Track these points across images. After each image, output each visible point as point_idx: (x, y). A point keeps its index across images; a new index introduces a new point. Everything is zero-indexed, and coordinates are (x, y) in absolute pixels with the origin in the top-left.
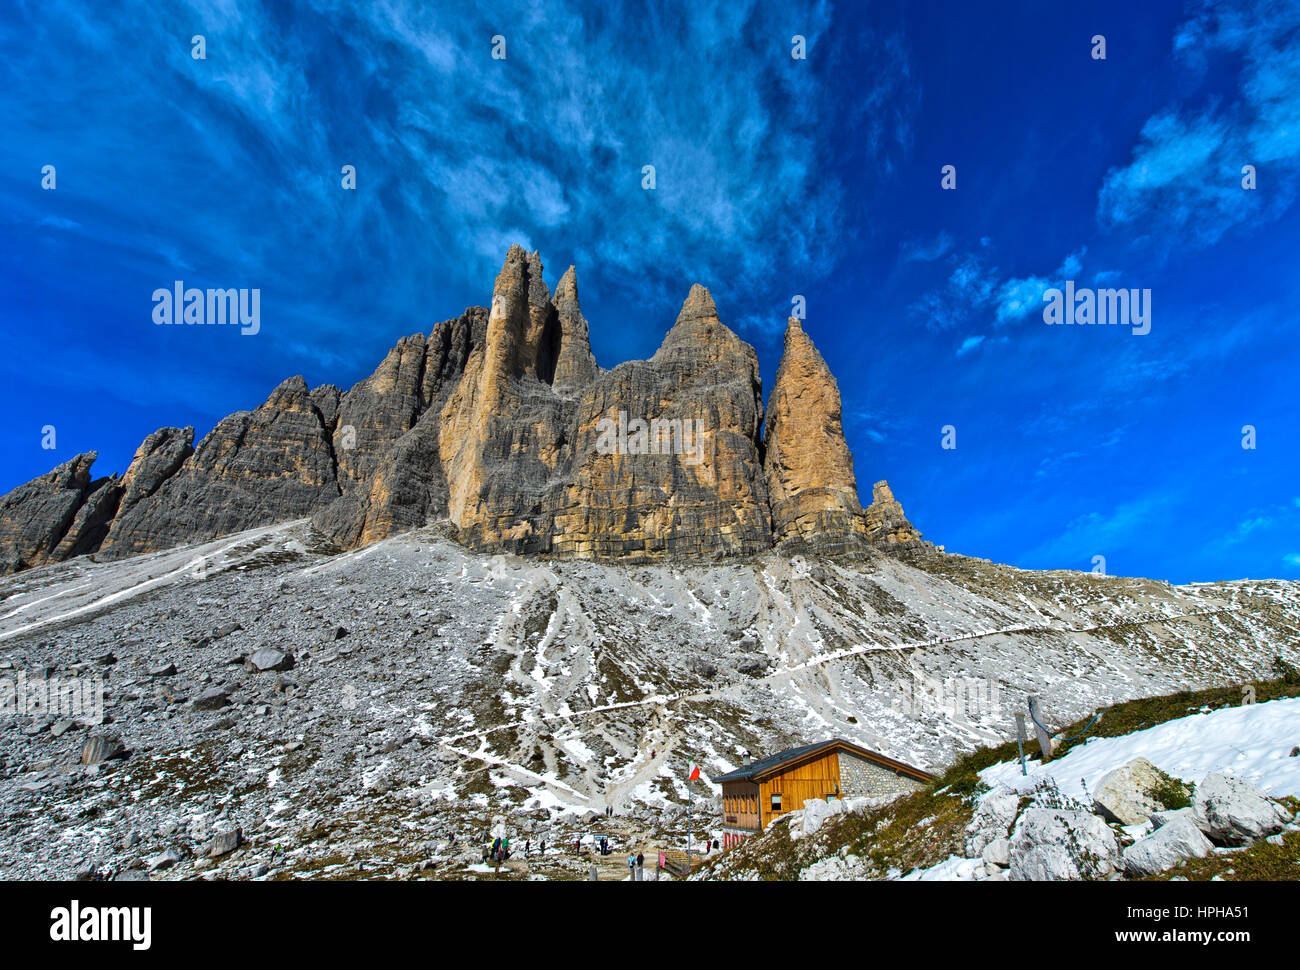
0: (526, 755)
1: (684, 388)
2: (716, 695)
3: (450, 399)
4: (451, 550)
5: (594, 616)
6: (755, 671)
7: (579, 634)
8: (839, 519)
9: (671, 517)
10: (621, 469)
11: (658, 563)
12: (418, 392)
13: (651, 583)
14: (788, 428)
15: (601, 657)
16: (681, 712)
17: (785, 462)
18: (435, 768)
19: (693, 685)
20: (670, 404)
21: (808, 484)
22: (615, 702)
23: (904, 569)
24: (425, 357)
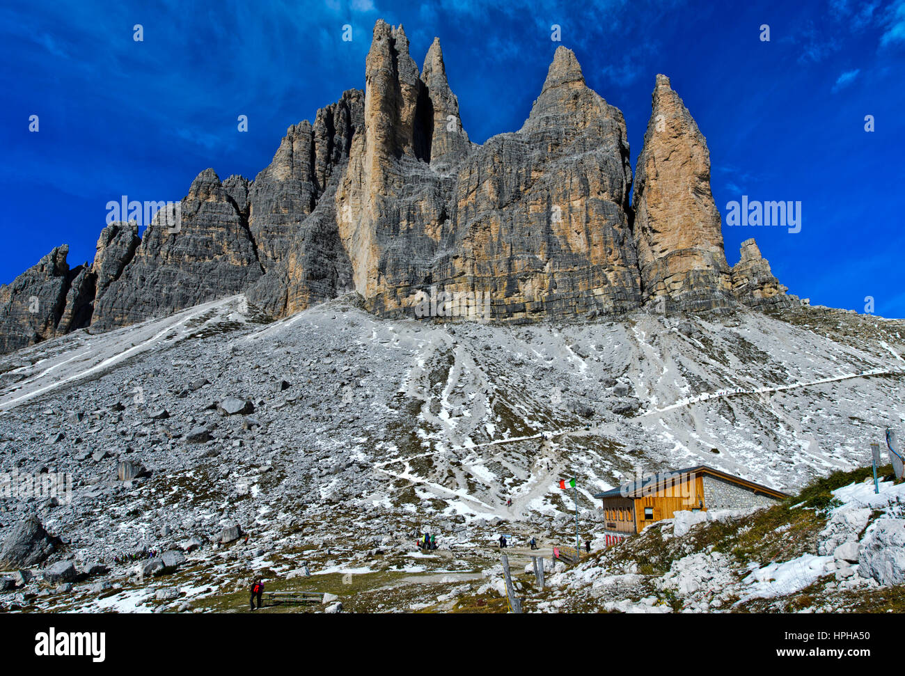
0: (441, 476)
1: (553, 158)
2: (594, 431)
3: (341, 182)
4: (361, 317)
5: (486, 369)
6: (628, 412)
7: (475, 384)
8: (706, 277)
9: (547, 282)
10: (499, 240)
11: (538, 323)
12: (313, 178)
13: (532, 340)
14: (657, 192)
15: (495, 402)
16: (565, 444)
17: (654, 226)
18: (373, 485)
19: (574, 424)
20: (542, 175)
21: (676, 246)
22: (509, 437)
23: (768, 322)
24: (313, 143)
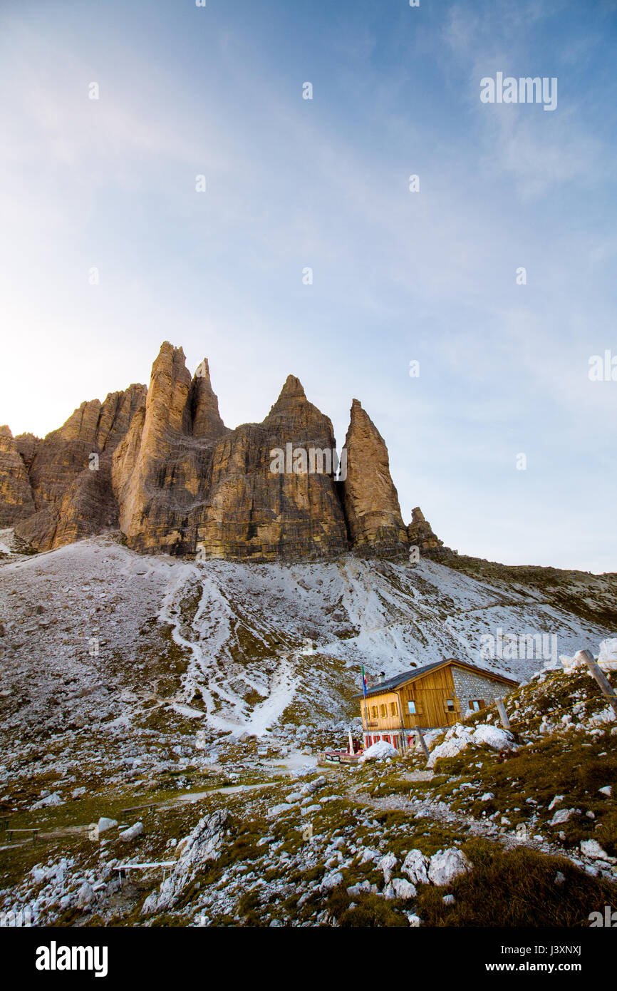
0: (189, 696)
2: (320, 650)
3: (120, 445)
4: (122, 552)
5: (230, 598)
6: (345, 634)
7: (220, 610)
8: (390, 532)
9: (279, 530)
10: (244, 496)
11: (272, 561)
12: (95, 440)
13: (268, 575)
15: (237, 627)
17: (354, 494)
18: (120, 707)
21: (370, 509)
23: (434, 565)
24: (100, 416)
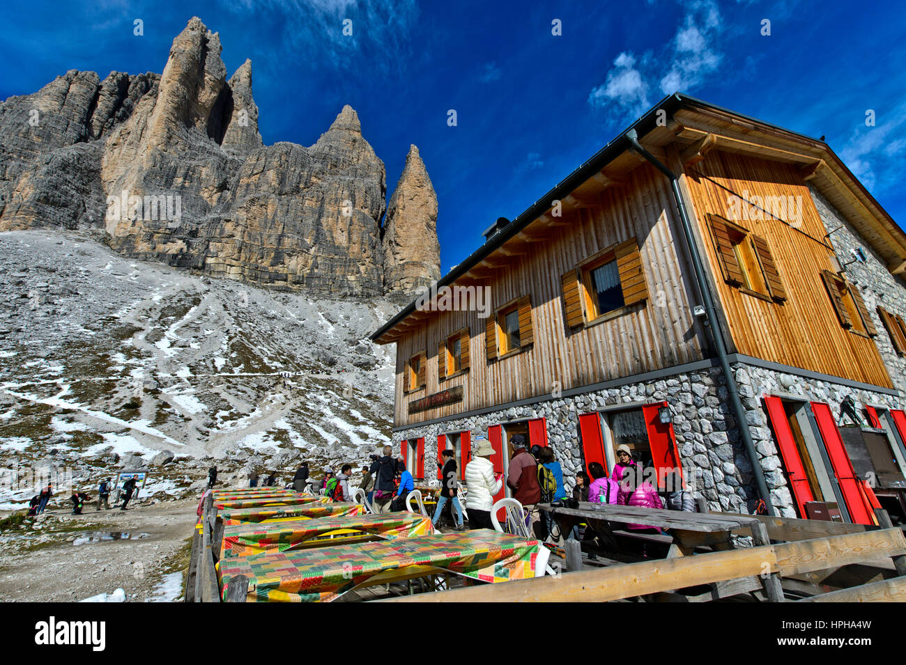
1: (331, 174)
2: (335, 376)
3: (118, 131)
5: (234, 314)
6: (366, 366)
7: (216, 323)
8: (427, 285)
9: (311, 262)
10: (273, 218)
11: (298, 293)
12: (87, 123)
13: (289, 303)
14: (403, 218)
15: (234, 340)
16: (304, 384)
17: (398, 240)
19: (315, 369)
20: (320, 182)
21: (411, 258)
22: (240, 371)
24: (97, 95)
